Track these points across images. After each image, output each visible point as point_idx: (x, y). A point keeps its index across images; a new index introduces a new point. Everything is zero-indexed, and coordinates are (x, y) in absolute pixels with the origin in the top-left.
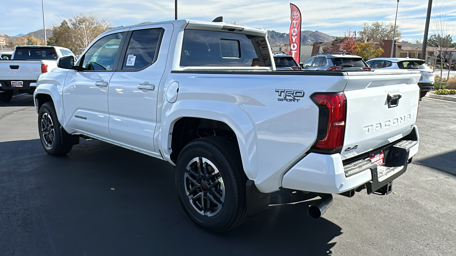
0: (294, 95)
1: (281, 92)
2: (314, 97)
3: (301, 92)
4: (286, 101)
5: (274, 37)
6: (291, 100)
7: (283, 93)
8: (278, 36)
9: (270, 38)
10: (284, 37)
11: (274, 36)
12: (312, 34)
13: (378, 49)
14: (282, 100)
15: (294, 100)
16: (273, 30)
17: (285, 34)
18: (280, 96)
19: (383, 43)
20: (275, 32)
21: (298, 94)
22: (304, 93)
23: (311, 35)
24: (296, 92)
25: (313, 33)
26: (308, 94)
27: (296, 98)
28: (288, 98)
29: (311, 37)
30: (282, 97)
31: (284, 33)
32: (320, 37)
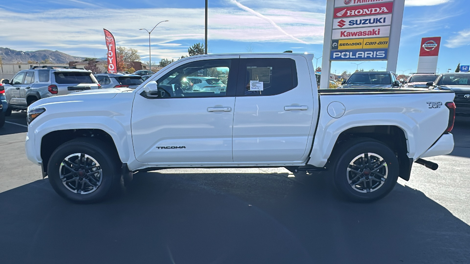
0: (437, 104)
1: (430, 103)
2: (447, 104)
3: (440, 103)
4: (433, 108)
5: (9, 55)
6: (436, 107)
7: (431, 104)
8: (14, 53)
9: (5, 55)
10: (21, 54)
11: (9, 53)
12: (53, 54)
13: (131, 69)
14: (431, 108)
15: (438, 107)
16: (7, 48)
17: (22, 52)
18: (430, 105)
19: (134, 64)
20: (9, 49)
21: (439, 104)
22: (442, 103)
23: (51, 54)
24: (438, 103)
25: (53, 52)
26: (444, 104)
27: (438, 106)
28: (434, 106)
29: (52, 56)
30: (431, 106)
31: (20, 51)
32: (61, 56)
